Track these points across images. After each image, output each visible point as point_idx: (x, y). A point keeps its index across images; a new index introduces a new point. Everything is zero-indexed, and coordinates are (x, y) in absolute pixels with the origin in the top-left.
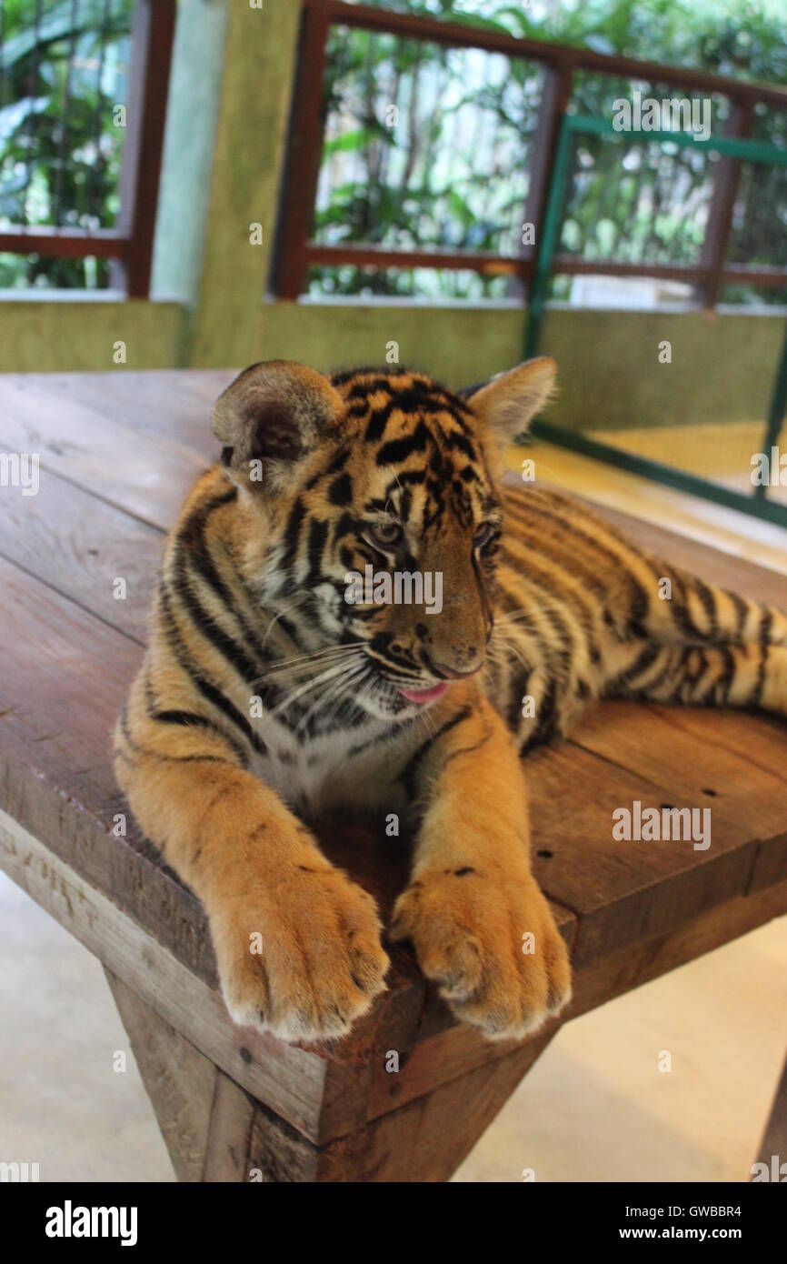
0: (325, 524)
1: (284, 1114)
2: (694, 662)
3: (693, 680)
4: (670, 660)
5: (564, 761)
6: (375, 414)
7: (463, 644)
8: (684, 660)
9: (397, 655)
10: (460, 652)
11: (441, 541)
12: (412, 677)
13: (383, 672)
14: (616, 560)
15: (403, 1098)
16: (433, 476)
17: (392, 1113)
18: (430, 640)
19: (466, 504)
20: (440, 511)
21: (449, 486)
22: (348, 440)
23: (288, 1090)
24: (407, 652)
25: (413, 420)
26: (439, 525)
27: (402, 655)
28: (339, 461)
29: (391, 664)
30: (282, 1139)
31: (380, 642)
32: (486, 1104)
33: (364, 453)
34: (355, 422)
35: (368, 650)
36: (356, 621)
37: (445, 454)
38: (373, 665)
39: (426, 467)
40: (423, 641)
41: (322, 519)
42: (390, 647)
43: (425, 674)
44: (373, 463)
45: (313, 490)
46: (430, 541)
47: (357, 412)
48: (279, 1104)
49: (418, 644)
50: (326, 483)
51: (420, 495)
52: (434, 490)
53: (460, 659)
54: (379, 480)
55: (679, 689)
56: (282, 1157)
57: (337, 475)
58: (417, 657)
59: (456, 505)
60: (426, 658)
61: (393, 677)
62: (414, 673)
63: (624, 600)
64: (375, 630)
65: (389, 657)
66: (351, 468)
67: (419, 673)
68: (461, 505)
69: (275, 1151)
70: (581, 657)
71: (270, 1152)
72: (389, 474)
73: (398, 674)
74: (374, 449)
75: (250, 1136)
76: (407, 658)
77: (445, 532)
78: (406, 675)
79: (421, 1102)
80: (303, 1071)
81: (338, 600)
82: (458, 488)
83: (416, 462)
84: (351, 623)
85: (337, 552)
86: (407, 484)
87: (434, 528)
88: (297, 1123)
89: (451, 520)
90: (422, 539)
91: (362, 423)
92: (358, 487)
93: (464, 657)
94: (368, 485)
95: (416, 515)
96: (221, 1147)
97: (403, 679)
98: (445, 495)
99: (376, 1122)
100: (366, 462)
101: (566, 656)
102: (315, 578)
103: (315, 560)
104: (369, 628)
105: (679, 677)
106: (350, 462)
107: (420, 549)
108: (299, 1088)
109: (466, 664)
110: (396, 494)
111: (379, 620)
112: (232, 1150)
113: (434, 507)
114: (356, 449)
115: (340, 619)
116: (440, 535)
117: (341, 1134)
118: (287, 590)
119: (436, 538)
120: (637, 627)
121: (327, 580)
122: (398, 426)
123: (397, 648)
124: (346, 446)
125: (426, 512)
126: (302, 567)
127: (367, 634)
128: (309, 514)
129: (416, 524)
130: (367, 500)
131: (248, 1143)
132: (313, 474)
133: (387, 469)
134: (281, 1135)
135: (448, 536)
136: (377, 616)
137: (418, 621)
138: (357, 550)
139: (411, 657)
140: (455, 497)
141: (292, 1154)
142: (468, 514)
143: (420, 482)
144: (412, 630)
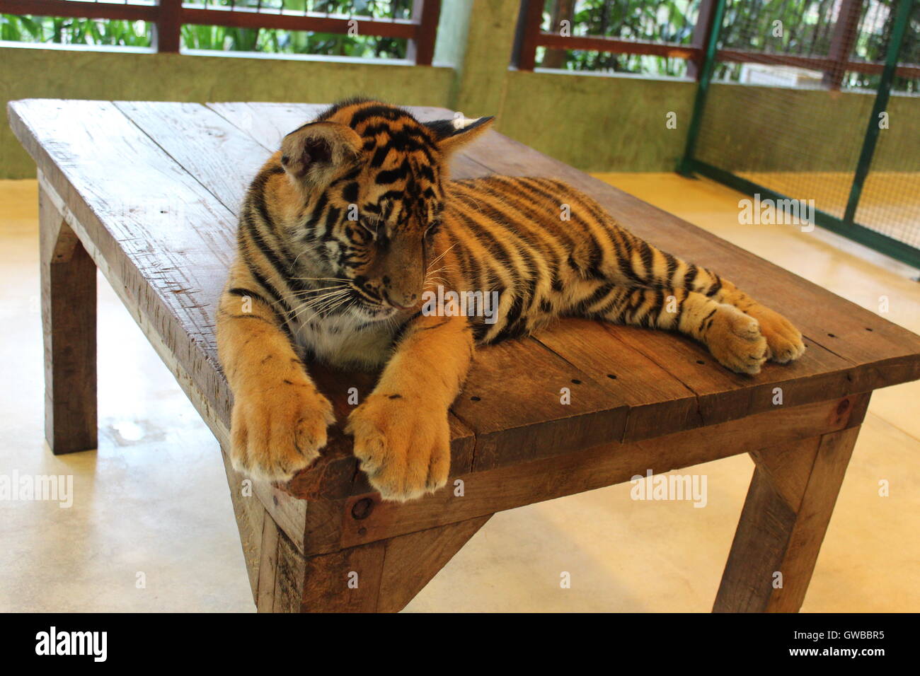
0: (339, 210)
1: (291, 536)
2: (635, 297)
3: (633, 309)
4: (618, 295)
5: (523, 349)
6: (379, 149)
7: (409, 293)
8: (629, 296)
9: (369, 289)
10: (407, 297)
11: (406, 234)
12: (377, 304)
13: (360, 299)
14: (586, 227)
15: (370, 538)
16: (408, 196)
17: (362, 547)
18: (391, 287)
19: (425, 212)
20: (409, 216)
21: (416, 202)
22: (361, 163)
23: (292, 521)
24: (375, 289)
25: (402, 156)
26: (406, 225)
27: (372, 290)
28: (353, 174)
29: (365, 295)
30: (290, 552)
31: (359, 281)
32: (436, 554)
33: (369, 174)
34: (367, 154)
35: (351, 284)
36: (348, 268)
37: (417, 181)
38: (355, 295)
39: (405, 189)
40: (386, 286)
41: (337, 207)
42: (365, 284)
43: (385, 303)
44: (373, 181)
45: (334, 188)
46: (399, 233)
47: (368, 147)
48: (288, 530)
49: (383, 287)
50: (343, 185)
51: (398, 206)
52: (407, 204)
53: (406, 300)
54: (374, 193)
55: (623, 314)
56: (291, 563)
57: (350, 182)
58: (381, 293)
59: (419, 213)
60: (386, 295)
61: (366, 303)
62: (378, 302)
63: (586, 253)
64: (357, 274)
65: (364, 290)
66: (360, 180)
67: (381, 302)
68: (422, 213)
69: (287, 559)
70: (545, 286)
71: (286, 560)
72: (382, 190)
73: (368, 301)
74: (376, 172)
75: (277, 550)
76: (375, 292)
77: (409, 230)
78: (373, 302)
79: (384, 543)
80: (297, 510)
81: (340, 253)
82: (421, 203)
83: (399, 186)
84: (345, 268)
85: (344, 227)
86: (392, 199)
87: (403, 225)
88: (296, 542)
89: (414, 222)
90: (395, 230)
91: (370, 155)
92: (362, 192)
93: (409, 299)
94: (368, 193)
95: (393, 218)
96: (266, 557)
97: (372, 305)
98: (413, 207)
99: (350, 550)
100: (369, 179)
101: (533, 284)
102: (328, 236)
103: (329, 227)
104: (354, 273)
105: (624, 306)
106: (360, 177)
107: (392, 234)
108: (296, 520)
109: (408, 303)
110: (384, 203)
111: (362, 270)
112: (271, 559)
113: (405, 214)
114: (365, 170)
115: (339, 263)
116: (406, 231)
117: (322, 552)
118: (309, 238)
119: (403, 231)
120: (594, 271)
121: (336, 240)
122: (392, 160)
123: (369, 286)
124: (359, 167)
125: (400, 217)
126: (321, 230)
127: (353, 276)
128: (330, 202)
129: (393, 222)
130: (366, 203)
131: (277, 554)
132: (336, 178)
133: (381, 187)
134: (290, 550)
135: (411, 232)
136: (361, 267)
137: (385, 274)
138: (355, 230)
139: (378, 292)
140: (418, 209)
141: (295, 561)
142: (425, 218)
143: (399, 199)
144: (380, 279)
